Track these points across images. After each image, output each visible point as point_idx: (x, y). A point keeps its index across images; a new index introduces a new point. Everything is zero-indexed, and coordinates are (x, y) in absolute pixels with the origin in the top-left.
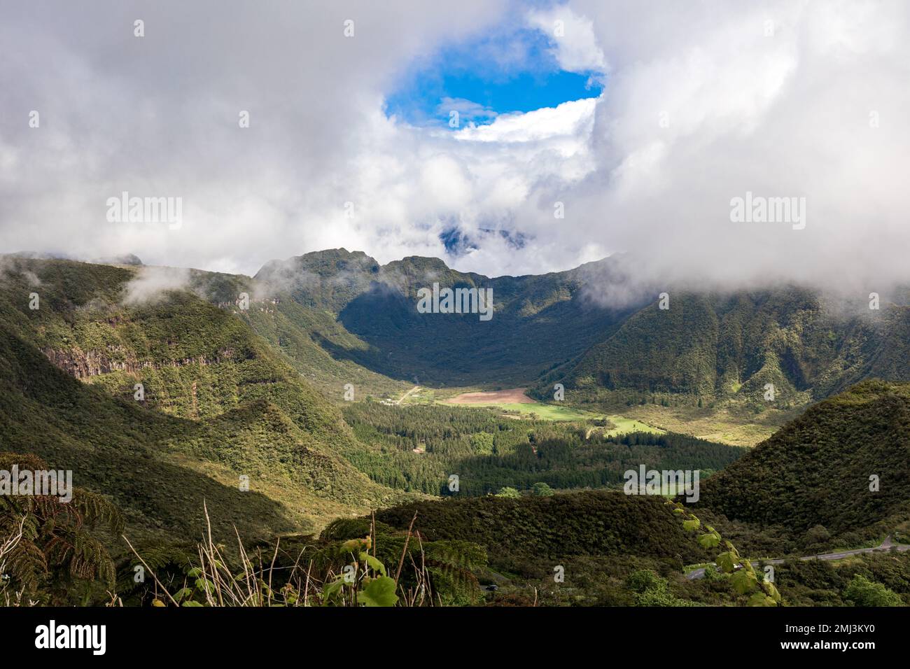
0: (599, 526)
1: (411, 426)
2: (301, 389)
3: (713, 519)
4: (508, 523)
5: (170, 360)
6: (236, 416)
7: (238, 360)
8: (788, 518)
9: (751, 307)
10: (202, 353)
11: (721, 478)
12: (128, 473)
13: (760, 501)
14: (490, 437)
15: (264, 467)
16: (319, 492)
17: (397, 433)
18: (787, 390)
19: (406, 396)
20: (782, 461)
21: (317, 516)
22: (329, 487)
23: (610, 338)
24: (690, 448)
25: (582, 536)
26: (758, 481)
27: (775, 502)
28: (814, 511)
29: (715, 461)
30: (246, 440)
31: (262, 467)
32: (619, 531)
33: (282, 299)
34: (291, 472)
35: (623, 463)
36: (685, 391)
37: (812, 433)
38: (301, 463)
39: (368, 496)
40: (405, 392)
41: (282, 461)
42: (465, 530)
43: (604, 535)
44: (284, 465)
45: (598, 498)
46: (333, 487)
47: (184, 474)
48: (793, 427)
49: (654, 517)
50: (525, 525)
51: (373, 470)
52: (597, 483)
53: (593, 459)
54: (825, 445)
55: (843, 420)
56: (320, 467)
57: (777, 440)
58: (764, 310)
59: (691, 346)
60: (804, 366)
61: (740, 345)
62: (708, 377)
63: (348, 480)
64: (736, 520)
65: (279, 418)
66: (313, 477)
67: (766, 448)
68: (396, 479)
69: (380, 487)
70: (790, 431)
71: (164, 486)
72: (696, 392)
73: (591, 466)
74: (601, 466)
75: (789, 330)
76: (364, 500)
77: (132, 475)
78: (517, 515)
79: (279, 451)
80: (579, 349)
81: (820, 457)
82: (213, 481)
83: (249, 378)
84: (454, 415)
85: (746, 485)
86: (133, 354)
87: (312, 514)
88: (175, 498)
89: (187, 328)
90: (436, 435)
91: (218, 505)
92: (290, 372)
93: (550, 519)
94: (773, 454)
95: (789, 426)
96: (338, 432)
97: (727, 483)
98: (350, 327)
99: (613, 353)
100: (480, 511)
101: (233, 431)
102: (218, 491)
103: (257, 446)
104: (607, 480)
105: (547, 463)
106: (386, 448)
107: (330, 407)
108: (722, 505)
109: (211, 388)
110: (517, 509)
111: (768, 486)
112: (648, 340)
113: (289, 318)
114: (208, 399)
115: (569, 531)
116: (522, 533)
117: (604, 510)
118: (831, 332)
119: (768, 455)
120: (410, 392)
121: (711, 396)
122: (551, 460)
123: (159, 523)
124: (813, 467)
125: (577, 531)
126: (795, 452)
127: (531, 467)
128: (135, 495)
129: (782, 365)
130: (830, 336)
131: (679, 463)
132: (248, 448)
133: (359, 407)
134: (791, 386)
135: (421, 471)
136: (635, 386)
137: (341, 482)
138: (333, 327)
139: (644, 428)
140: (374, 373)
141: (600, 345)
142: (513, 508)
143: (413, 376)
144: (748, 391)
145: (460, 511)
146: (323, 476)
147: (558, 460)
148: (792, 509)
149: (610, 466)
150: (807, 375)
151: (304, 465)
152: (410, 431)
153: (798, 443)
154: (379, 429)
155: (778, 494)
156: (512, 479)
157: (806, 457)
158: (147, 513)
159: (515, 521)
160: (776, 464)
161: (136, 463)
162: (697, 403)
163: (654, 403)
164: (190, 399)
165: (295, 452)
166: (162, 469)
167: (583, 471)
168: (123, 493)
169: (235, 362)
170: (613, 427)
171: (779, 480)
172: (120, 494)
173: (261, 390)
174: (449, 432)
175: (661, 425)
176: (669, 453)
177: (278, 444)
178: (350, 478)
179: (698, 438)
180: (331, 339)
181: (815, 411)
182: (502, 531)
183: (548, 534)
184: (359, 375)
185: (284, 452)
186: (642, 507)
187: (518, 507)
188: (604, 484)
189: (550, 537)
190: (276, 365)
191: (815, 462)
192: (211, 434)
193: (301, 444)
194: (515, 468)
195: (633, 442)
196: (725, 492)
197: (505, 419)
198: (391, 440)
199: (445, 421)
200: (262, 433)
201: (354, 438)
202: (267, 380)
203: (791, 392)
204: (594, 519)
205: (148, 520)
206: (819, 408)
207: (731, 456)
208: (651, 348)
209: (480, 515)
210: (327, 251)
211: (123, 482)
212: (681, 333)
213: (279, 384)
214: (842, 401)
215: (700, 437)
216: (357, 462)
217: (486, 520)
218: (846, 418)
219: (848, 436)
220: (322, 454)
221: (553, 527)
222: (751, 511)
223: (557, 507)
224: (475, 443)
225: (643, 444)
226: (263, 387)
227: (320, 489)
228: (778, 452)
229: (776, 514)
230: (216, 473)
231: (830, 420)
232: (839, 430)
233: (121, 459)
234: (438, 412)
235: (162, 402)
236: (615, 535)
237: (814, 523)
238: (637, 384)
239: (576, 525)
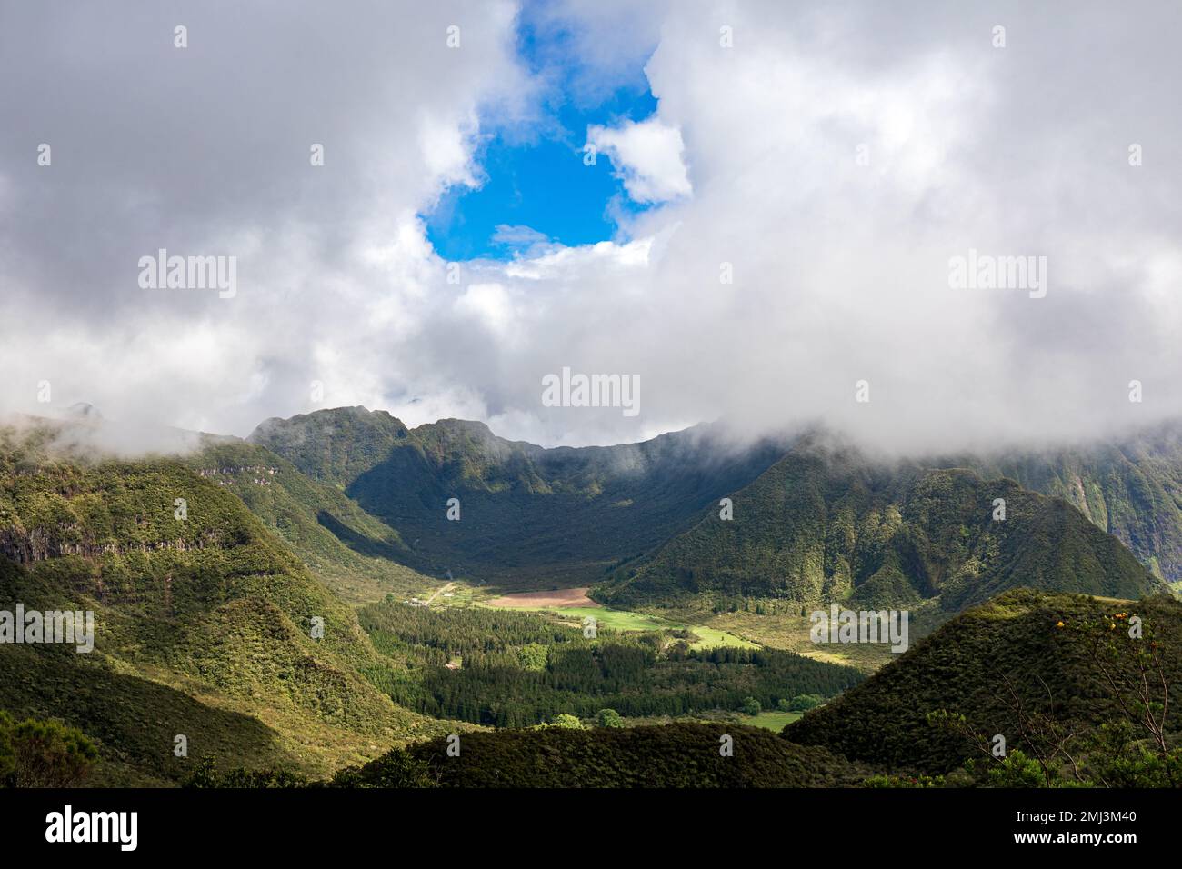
0: (692, 766)
1: (444, 634)
2: (307, 584)
3: (831, 760)
4: (578, 762)
5: (139, 543)
6: (224, 618)
7: (226, 545)
8: (922, 759)
9: (867, 494)
10: (181, 535)
11: (839, 707)
12: (85, 690)
13: (887, 738)
14: (543, 650)
15: (258, 684)
16: (327, 717)
17: (426, 643)
18: (910, 598)
19: (436, 595)
20: (913, 688)
21: (325, 749)
22: (340, 711)
23: (694, 528)
24: (791, 668)
25: (670, 779)
26: (885, 713)
27: (906, 738)
28: (953, 751)
29: (822, 684)
30: (236, 649)
31: (256, 685)
32: (717, 774)
33: (282, 469)
34: (292, 691)
35: (709, 686)
36: (784, 596)
37: (950, 654)
38: (306, 680)
39: (391, 724)
40: (435, 590)
41: (282, 677)
42: (525, 770)
43: (697, 778)
44: (284, 681)
45: (691, 732)
46: (345, 711)
47: (157, 692)
48: (926, 645)
49: (759, 755)
50: (599, 765)
51: (396, 690)
52: (678, 710)
53: (673, 680)
54: (965, 668)
55: (987, 638)
56: (330, 686)
57: (907, 662)
58: (882, 498)
59: (793, 540)
60: (930, 568)
61: (854, 541)
62: (814, 579)
63: (365, 702)
64: (857, 761)
65: (279, 621)
66: (321, 698)
67: (894, 671)
68: (424, 702)
69: (406, 712)
70: (924, 650)
71: (131, 706)
72: (799, 598)
73: (670, 689)
74: (682, 688)
75: (913, 523)
76: (386, 728)
77: (89, 691)
78: (590, 752)
79: (278, 663)
80: (654, 540)
81: (961, 684)
82: (194, 701)
83: (240, 569)
84: (497, 620)
85: (870, 717)
86: (92, 535)
87: (319, 746)
88: (145, 723)
89: (162, 503)
90: (474, 646)
91: (200, 733)
92: (293, 562)
93: (631, 757)
94: (903, 678)
95: (921, 644)
96: (352, 640)
97: (845, 714)
98: (367, 507)
99: (698, 547)
100: (544, 747)
101: (219, 636)
102: (200, 714)
103: (249, 657)
104: (690, 707)
105: (615, 684)
106: (412, 661)
107: (343, 608)
108: (840, 741)
109: (190, 581)
110: (591, 745)
111: (897, 719)
112: (740, 532)
113: (290, 492)
114: (186, 595)
115: (654, 774)
116: (596, 775)
117: (699, 747)
118: (963, 527)
119: (898, 679)
120: (442, 590)
121: (816, 602)
122: (621, 681)
123: (123, 755)
124: (951, 695)
125: (665, 773)
126: (929, 676)
127: (595, 689)
128: (93, 719)
129: (903, 566)
130: (963, 532)
131: (779, 686)
132: (238, 659)
133: (377, 608)
134: (915, 592)
135: (457, 692)
136: (723, 588)
137: (356, 705)
138: (346, 505)
139: (734, 642)
140: (397, 565)
141: (682, 536)
142: (585, 743)
143: (446, 570)
144: (863, 598)
145: (519, 746)
146: (334, 698)
147: (628, 681)
148: (927, 748)
149: (693, 690)
150: (935, 579)
151: (310, 682)
152: (441, 640)
153: (933, 665)
154: (403, 637)
155: (909, 729)
156: (572, 704)
157: (944, 683)
158: (109, 742)
159: (587, 760)
160: (907, 692)
161: (95, 676)
162: (800, 611)
163: (747, 610)
164: (163, 594)
165: (298, 665)
166: (129, 684)
167: (660, 695)
168: (78, 716)
169: (223, 548)
170: (697, 640)
171: (911, 711)
172: (74, 716)
173: (255, 585)
174: (491, 643)
175: (756, 639)
176: (766, 673)
177: (277, 655)
178: (368, 699)
179: (801, 655)
180: (343, 520)
181: (954, 627)
182: (572, 773)
183: (629, 776)
184: (377, 567)
185: (284, 665)
186: (745, 744)
187: (591, 741)
188: (685, 711)
189: (630, 780)
190: (275, 553)
191: (953, 689)
192: (190, 640)
193: (307, 655)
194: (575, 690)
195: (722, 659)
196: (845, 726)
197: (561, 626)
198: (417, 651)
199: (487, 628)
200: (257, 641)
201: (371, 649)
202: (264, 571)
203: (915, 600)
204: (685, 758)
205: (108, 751)
206: (958, 622)
207: (843, 678)
208: (745, 541)
209: (545, 752)
210: (340, 409)
211: (77, 701)
212: (781, 524)
213: (279, 577)
214: (986, 614)
215: (805, 654)
216: (375, 680)
217: (552, 758)
218: (991, 635)
219: (994, 658)
220: (333, 669)
221: (634, 768)
222: (876, 749)
223: (640, 742)
224: (524, 657)
225: (734, 662)
226: (258, 581)
227: (330, 713)
228: (909, 676)
229: (907, 755)
230: (195, 692)
231: (972, 637)
232: (982, 650)
233: (76, 670)
234: (476, 617)
235: (126, 597)
236: (712, 779)
237: (954, 765)
238: (726, 586)
239: (663, 765)
